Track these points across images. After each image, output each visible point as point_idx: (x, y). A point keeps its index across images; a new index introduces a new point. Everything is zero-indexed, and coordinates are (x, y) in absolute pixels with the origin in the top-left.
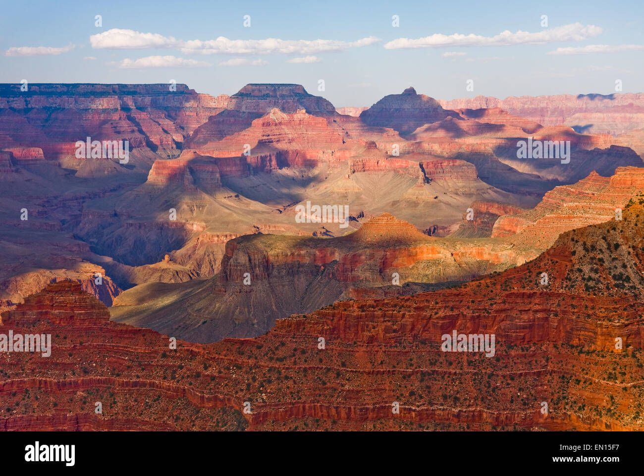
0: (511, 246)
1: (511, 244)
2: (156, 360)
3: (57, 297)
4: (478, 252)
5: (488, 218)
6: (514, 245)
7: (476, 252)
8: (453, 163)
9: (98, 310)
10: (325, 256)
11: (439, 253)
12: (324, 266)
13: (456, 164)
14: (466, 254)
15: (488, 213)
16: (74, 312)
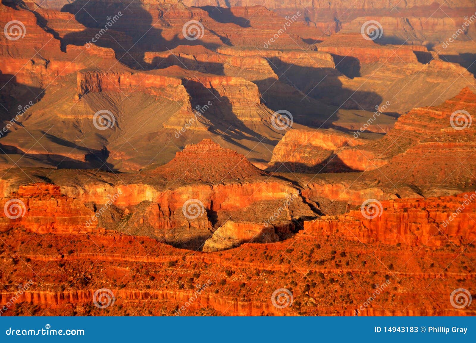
0: (376, 182)
1: (376, 180)
2: (163, 269)
3: (34, 201)
4: (332, 191)
5: (310, 153)
6: (379, 181)
7: (329, 190)
8: (227, 81)
9: (84, 215)
10: (130, 195)
11: (282, 191)
12: (129, 208)
13: (230, 83)
14: (316, 193)
15: (310, 146)
16: (55, 218)
